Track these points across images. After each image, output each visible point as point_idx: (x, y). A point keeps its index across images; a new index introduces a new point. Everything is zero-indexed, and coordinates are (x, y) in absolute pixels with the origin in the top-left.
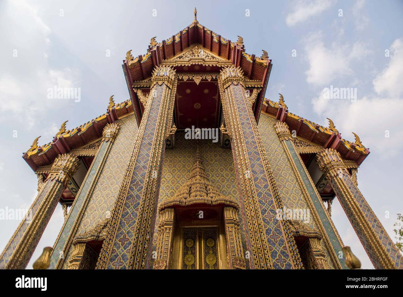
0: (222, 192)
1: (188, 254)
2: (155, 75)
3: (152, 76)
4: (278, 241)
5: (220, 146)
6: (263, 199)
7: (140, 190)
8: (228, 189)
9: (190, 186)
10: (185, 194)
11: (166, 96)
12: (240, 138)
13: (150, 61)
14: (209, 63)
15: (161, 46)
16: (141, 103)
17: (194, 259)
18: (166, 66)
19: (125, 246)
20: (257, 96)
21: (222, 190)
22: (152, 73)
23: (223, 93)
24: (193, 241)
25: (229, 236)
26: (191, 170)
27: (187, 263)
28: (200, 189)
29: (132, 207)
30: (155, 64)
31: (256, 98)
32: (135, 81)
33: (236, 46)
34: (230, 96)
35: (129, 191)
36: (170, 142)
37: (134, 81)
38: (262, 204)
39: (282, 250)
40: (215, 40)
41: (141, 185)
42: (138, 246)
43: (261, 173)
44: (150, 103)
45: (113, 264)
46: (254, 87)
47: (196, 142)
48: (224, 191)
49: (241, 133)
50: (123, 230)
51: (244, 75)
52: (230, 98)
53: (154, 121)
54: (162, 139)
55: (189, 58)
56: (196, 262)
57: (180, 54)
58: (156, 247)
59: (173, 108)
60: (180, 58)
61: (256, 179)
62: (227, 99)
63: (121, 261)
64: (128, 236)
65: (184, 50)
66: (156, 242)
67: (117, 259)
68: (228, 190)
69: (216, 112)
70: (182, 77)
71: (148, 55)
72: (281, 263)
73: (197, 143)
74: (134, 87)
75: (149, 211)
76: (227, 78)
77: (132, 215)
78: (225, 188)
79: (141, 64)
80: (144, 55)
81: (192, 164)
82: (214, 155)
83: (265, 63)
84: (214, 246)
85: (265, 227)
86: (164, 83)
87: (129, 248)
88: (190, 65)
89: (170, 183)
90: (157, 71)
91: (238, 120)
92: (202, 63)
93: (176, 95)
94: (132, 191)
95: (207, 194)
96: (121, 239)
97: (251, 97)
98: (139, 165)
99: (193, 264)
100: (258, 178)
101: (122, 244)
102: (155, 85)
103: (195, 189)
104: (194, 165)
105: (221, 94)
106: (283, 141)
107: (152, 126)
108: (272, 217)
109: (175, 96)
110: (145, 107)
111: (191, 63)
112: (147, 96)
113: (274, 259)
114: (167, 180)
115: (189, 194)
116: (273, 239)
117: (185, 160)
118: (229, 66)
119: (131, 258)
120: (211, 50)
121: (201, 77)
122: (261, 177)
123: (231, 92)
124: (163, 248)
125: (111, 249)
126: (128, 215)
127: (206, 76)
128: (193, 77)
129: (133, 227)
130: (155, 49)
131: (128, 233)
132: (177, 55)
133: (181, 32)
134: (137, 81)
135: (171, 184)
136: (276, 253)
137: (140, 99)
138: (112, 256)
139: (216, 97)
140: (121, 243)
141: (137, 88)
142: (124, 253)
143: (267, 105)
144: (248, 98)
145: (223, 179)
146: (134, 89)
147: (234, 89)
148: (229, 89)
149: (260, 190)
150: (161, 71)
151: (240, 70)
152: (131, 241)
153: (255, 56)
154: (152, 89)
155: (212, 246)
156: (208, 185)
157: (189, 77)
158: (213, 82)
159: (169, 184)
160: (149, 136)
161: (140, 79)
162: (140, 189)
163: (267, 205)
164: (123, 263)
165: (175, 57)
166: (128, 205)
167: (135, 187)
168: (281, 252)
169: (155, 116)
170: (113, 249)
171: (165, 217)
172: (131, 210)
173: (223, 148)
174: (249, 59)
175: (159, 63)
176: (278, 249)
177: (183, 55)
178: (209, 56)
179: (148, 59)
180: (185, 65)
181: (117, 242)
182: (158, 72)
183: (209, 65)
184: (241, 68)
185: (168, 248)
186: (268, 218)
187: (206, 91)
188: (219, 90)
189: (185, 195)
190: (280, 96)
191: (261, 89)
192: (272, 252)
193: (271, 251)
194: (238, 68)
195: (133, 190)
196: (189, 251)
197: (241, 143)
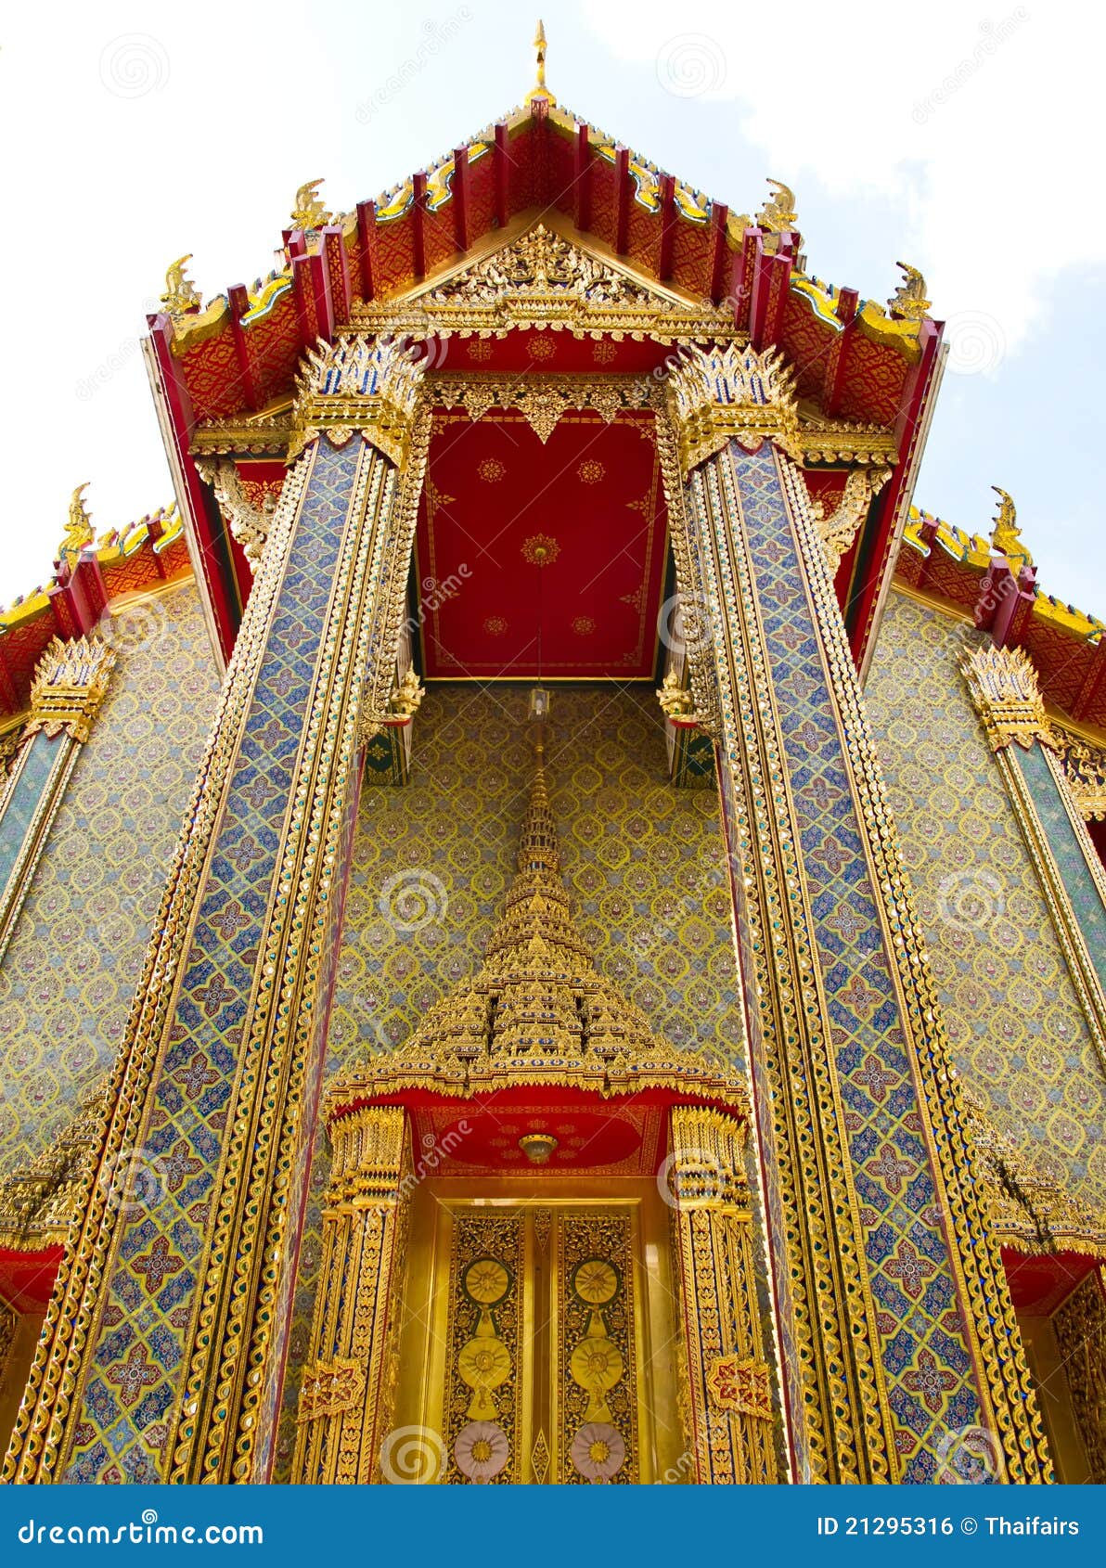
0: (662, 1024)
1: (475, 1336)
2: (314, 391)
3: (296, 395)
4: (924, 1291)
5: (661, 772)
6: (865, 1083)
7: (229, 1023)
8: (695, 1010)
9: (491, 991)
10: (466, 1037)
11: (372, 509)
12: (762, 751)
13: (286, 314)
14: (607, 322)
15: (349, 229)
16: (233, 542)
17: (508, 1361)
18: (370, 341)
19: (164, 1294)
20: (865, 513)
21: (667, 1018)
22: (297, 380)
23: (681, 491)
24: (503, 1271)
25: (690, 1255)
26: (499, 905)
27: (470, 1377)
28: (548, 1013)
29: (194, 1108)
30: (313, 327)
31: (858, 525)
32: (204, 419)
33: (754, 238)
34: (716, 512)
35: (177, 1023)
36: (389, 748)
37: (199, 421)
38: (858, 1107)
39: (937, 1332)
40: (646, 197)
41: (235, 994)
42: (227, 1299)
43: (862, 945)
44: (282, 547)
45: (109, 1375)
46: (855, 465)
47: (533, 749)
48: (677, 1020)
49: (767, 726)
50: (154, 1219)
51: (796, 395)
52: (719, 526)
53: (303, 650)
54: (346, 747)
55: (501, 292)
56: (520, 1378)
57: (448, 267)
58: (314, 1296)
59: (407, 572)
60: (451, 289)
61: (837, 978)
62: (704, 527)
63: (150, 1361)
64: (175, 1249)
65: (476, 245)
66: (311, 1270)
67: (128, 1351)
68: (696, 1017)
69: (644, 588)
70: (462, 395)
71: (281, 282)
72: (932, 1389)
73: (535, 755)
74: (199, 457)
75: (278, 1127)
76: (705, 410)
77: (192, 1148)
78: (682, 1007)
79: (238, 332)
80: (259, 285)
81: (505, 872)
82: (630, 827)
83: (910, 336)
84: (612, 1301)
85: (864, 1222)
86: (357, 432)
87: (184, 1304)
88: (501, 334)
89: (385, 974)
90: (322, 365)
91: (755, 651)
92: (570, 325)
93: (423, 498)
94: (192, 1028)
95: (584, 1040)
96: (144, 1259)
97: (834, 519)
98: (223, 892)
99: (502, 1387)
100: (846, 973)
101: (148, 1282)
102: (309, 446)
103: (519, 1013)
104: (518, 878)
105: (667, 495)
106: (1003, 749)
107: (293, 675)
108: (903, 1173)
109: (416, 503)
110: (254, 565)
111: (510, 326)
112: (266, 505)
113: (896, 1374)
114: (367, 955)
115: (489, 1036)
116: (900, 1281)
117: (466, 847)
118: (719, 341)
119: (196, 1350)
120: (623, 251)
121: (566, 396)
122: (860, 966)
123: (722, 489)
124: (347, 1302)
125: (99, 1306)
126: (172, 1147)
127: (589, 396)
128: (520, 396)
129: (201, 1205)
130: (316, 248)
131: (177, 1231)
132: (436, 273)
133: (459, 155)
134: (214, 419)
135: (392, 979)
136: (910, 1343)
137: (228, 522)
138: (103, 1336)
139: (645, 506)
140: (143, 1277)
141: (217, 461)
142: (161, 1327)
143: (926, 551)
144: (817, 525)
145: (671, 956)
146: (197, 466)
147: (739, 472)
148: (711, 468)
149: (852, 1037)
150: (347, 367)
151: (777, 363)
152: (193, 1271)
153: (860, 298)
154: (292, 467)
155: (604, 1299)
156: (591, 991)
157: (496, 395)
158: (630, 422)
159: (379, 975)
160: (273, 734)
161: (234, 410)
162: (231, 1015)
163: (881, 1114)
164: (159, 1374)
165: (424, 288)
166: (171, 1096)
167: (203, 1004)
168: (934, 1339)
169: (306, 622)
170: (106, 1305)
171: (360, 1149)
172: (188, 1119)
173: (677, 785)
174: (825, 309)
175: (338, 322)
176: (920, 1325)
177: (469, 272)
178: (609, 283)
179: (280, 302)
180: (475, 336)
181: (124, 1272)
182: (330, 375)
183: (607, 336)
184: (781, 357)
185: (374, 1308)
186: (881, 1180)
187: (591, 472)
188: (661, 477)
189: (466, 1042)
190: (1001, 500)
191: (888, 476)
192: (887, 1341)
193: (884, 1337)
194: (765, 354)
195: (194, 1020)
196: (485, 1322)
197: (767, 780)
